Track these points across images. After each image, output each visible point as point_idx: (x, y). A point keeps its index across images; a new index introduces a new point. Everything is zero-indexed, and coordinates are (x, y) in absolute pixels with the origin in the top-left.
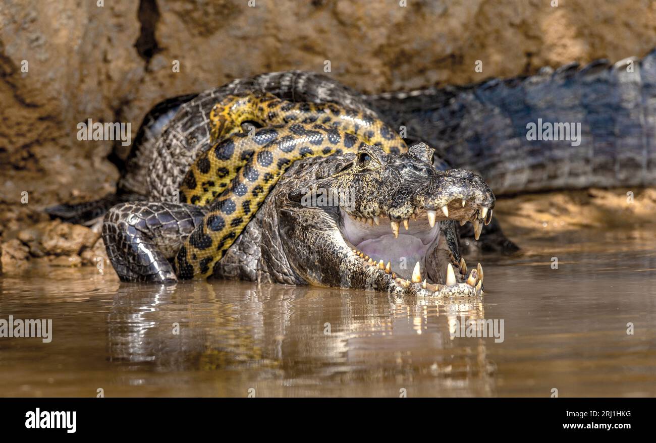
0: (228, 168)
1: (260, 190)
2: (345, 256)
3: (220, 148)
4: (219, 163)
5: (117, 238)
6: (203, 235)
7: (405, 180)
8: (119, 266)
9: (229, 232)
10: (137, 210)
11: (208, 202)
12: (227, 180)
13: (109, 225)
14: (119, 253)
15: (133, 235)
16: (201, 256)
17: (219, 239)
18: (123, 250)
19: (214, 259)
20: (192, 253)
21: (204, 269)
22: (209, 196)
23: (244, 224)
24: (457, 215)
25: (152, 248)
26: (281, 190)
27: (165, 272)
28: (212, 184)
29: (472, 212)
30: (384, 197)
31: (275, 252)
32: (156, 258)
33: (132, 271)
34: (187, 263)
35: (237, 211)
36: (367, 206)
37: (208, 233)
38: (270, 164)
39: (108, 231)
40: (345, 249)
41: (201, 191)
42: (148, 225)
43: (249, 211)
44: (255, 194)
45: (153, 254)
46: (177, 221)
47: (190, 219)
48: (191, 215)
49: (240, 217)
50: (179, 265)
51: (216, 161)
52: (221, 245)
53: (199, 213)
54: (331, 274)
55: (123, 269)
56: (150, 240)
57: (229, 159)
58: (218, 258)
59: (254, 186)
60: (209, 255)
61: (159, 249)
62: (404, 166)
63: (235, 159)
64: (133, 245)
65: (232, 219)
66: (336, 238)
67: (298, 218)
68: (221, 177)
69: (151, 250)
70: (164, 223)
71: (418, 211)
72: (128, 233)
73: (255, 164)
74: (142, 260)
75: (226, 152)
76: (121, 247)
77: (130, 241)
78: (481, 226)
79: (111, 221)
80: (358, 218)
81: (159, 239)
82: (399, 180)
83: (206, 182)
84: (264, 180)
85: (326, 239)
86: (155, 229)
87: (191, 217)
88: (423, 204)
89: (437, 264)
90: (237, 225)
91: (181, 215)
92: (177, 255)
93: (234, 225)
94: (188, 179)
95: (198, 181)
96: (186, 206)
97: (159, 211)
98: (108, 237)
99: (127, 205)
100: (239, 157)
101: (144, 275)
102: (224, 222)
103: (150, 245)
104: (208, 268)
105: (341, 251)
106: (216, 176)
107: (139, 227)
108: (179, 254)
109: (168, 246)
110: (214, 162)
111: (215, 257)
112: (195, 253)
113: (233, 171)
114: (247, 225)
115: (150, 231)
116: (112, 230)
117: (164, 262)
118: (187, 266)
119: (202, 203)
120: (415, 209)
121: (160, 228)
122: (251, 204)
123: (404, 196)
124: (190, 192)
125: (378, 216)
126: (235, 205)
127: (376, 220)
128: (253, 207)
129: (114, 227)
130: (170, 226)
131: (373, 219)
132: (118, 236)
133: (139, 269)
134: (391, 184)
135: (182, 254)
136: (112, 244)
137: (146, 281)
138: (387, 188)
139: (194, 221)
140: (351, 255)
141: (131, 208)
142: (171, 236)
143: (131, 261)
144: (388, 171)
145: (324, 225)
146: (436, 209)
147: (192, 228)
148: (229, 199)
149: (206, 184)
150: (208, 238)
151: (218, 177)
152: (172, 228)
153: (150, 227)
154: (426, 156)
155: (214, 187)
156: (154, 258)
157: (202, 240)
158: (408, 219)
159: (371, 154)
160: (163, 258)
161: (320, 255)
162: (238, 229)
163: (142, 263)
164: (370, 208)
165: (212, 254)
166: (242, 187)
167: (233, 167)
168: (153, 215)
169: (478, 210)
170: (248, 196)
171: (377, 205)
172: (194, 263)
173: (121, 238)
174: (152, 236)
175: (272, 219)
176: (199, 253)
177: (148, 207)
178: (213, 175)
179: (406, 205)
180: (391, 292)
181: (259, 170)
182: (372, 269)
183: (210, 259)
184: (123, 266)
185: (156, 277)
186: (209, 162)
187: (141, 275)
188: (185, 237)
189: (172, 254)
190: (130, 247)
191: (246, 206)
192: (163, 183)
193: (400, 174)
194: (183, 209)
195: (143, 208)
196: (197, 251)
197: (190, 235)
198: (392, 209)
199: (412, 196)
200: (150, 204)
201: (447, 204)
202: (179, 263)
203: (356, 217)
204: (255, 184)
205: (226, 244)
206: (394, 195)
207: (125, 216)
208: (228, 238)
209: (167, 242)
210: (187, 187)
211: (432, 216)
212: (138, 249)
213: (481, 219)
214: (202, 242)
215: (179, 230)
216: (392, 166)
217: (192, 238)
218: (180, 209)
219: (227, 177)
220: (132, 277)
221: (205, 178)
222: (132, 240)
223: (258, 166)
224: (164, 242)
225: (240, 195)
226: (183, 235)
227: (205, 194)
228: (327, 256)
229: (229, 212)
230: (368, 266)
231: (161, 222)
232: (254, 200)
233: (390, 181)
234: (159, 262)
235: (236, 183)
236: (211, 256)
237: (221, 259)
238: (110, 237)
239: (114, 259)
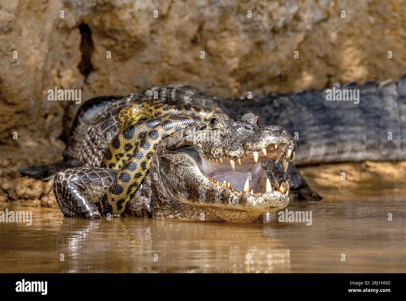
0: (131, 144)
1: (152, 155)
2: (202, 181)
3: (125, 132)
4: (125, 141)
5: (62, 190)
6: (117, 186)
7: (239, 134)
8: (64, 208)
9: (133, 183)
10: (74, 172)
11: (120, 167)
12: (131, 152)
13: (57, 183)
14: (64, 200)
15: (72, 188)
16: (117, 199)
17: (127, 187)
18: (66, 198)
19: (125, 200)
20: (111, 197)
21: (119, 207)
22: (120, 163)
23: (143, 177)
24: (272, 156)
25: (85, 196)
26: (161, 144)
27: (93, 211)
28: (122, 155)
29: (282, 154)
30: (226, 145)
31: (159, 185)
32: (87, 202)
33: (72, 211)
34: (108, 204)
35: (138, 169)
36: (215, 151)
37: (120, 184)
38: (157, 138)
39: (57, 186)
40: (202, 177)
41: (115, 160)
42: (82, 181)
43: (146, 168)
44: (148, 158)
45: (85, 199)
46: (101, 178)
47: (109, 177)
48: (109, 174)
49: (140, 172)
50: (103, 206)
51: (123, 140)
52: (129, 191)
53: (115, 174)
54: (193, 193)
55: (66, 210)
56: (83, 191)
57: (131, 138)
58: (128, 200)
59: (148, 153)
60: (121, 198)
61: (89, 197)
62: (239, 127)
63: (136, 137)
64: (73, 195)
65: (135, 174)
66: (196, 170)
67: (172, 160)
68: (127, 150)
69: (84, 197)
70: (92, 180)
71: (247, 152)
72: (69, 186)
73: (148, 138)
74: (78, 203)
75: (130, 134)
76: (65, 196)
77: (70, 192)
78: (287, 163)
79: (59, 180)
80: (210, 159)
81: (89, 190)
82: (236, 134)
83: (118, 154)
84: (154, 148)
85: (190, 171)
86: (86, 184)
87: (109, 176)
88: (250, 147)
89: (260, 187)
90: (138, 178)
91: (103, 175)
92: (101, 200)
93: (136, 178)
94: (107, 154)
95: (113, 154)
96: (106, 169)
97: (89, 172)
98: (56, 190)
99: (68, 170)
100: (138, 136)
101: (79, 212)
102: (130, 176)
103: (83, 194)
104: (122, 207)
105: (199, 178)
106: (124, 150)
107: (76, 183)
108: (103, 199)
109: (95, 195)
110: (122, 141)
111: (126, 199)
112: (113, 197)
113: (134, 145)
114: (145, 177)
115: (83, 185)
116: (59, 185)
117: (93, 205)
118: (109, 206)
119: (117, 168)
120: (245, 151)
121: (90, 183)
122: (146, 164)
123: (238, 144)
124: (108, 161)
125: (222, 157)
126: (136, 165)
127: (221, 159)
128: (148, 166)
129: (60, 184)
130: (96, 182)
131: (219, 159)
132: (63, 189)
133: (76, 209)
134: (231, 137)
135: (105, 199)
136: (60, 195)
137: (81, 217)
138: (228, 139)
139: (111, 178)
140: (206, 180)
141: (70, 171)
142: (97, 188)
143: (72, 204)
144: (229, 129)
145: (189, 163)
146: (259, 150)
147: (110, 182)
148: (132, 162)
149: (118, 155)
150: (121, 187)
151: (125, 150)
152: (98, 183)
153: (83, 182)
154: (253, 120)
155: (123, 157)
156: (86, 202)
157: (117, 189)
158: (241, 158)
159: (218, 119)
160: (92, 202)
161: (186, 182)
162: (139, 180)
163: (78, 206)
164: (217, 152)
165: (124, 197)
166: (140, 153)
167: (134, 143)
168: (85, 175)
169: (285, 153)
170: (144, 159)
171: (221, 150)
172: (112, 204)
173: (65, 190)
174: (85, 188)
175: (156, 163)
176: (115, 197)
177: (82, 170)
178: (122, 149)
179: (240, 149)
180: (231, 201)
181: (150, 142)
182: (219, 187)
183: (122, 201)
184: (66, 208)
185: (87, 214)
186: (119, 141)
187: (78, 213)
188: (106, 188)
189: (98, 200)
190: (71, 195)
191: (143, 165)
192: (92, 160)
193: (236, 131)
194: (104, 171)
195: (78, 171)
196: (114, 196)
197: (109, 187)
198: (231, 152)
199: (244, 143)
200: (83, 168)
201: (265, 147)
202: (103, 204)
203: (209, 158)
204: (148, 151)
205: (132, 191)
206: (232, 143)
207: (67, 176)
208: (133, 186)
209: (94, 191)
210: (106, 159)
211: (256, 155)
212: (75, 197)
213: (288, 159)
214: (117, 190)
215: (102, 184)
216: (231, 126)
217: (110, 188)
218: (102, 171)
219: (131, 150)
220: (72, 215)
221: (118, 151)
222: (72, 191)
223: (150, 140)
224: (92, 192)
225: (139, 159)
226: (105, 187)
227: (117, 162)
228: (190, 182)
229: (133, 170)
230: (217, 186)
231: (90, 179)
232: (148, 161)
233: (230, 135)
234: (89, 205)
235: (136, 151)
236: (124, 198)
237: (131, 200)
238: (58, 190)
239: (60, 204)
